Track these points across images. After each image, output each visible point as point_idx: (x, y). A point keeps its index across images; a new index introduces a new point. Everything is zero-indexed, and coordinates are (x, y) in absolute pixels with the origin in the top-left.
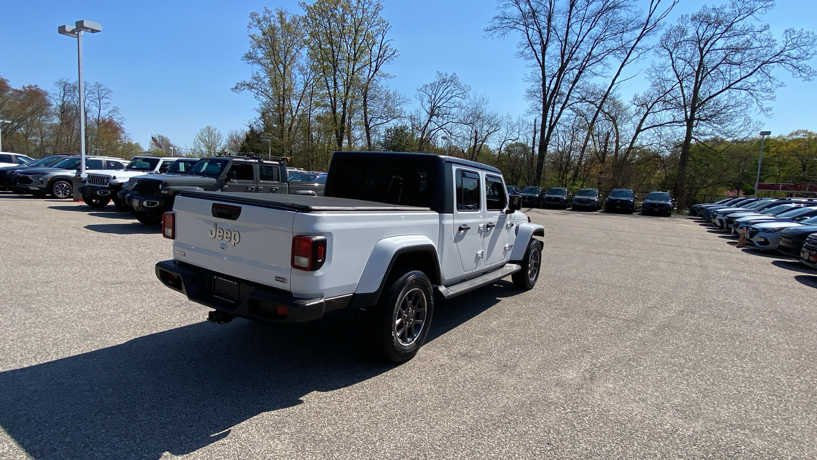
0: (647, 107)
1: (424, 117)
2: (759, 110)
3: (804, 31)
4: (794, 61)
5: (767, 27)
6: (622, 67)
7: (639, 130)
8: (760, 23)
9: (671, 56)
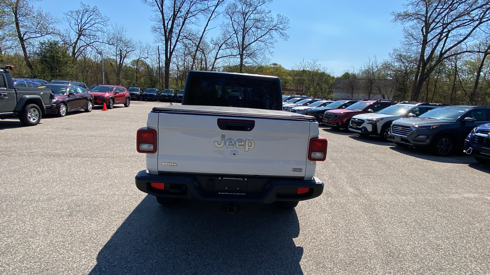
0: (219, 46)
1: (74, 37)
2: (269, 52)
3: (284, 16)
4: (281, 30)
5: (270, 11)
6: (209, 21)
7: (216, 59)
8: (268, 9)
9: (231, 19)
